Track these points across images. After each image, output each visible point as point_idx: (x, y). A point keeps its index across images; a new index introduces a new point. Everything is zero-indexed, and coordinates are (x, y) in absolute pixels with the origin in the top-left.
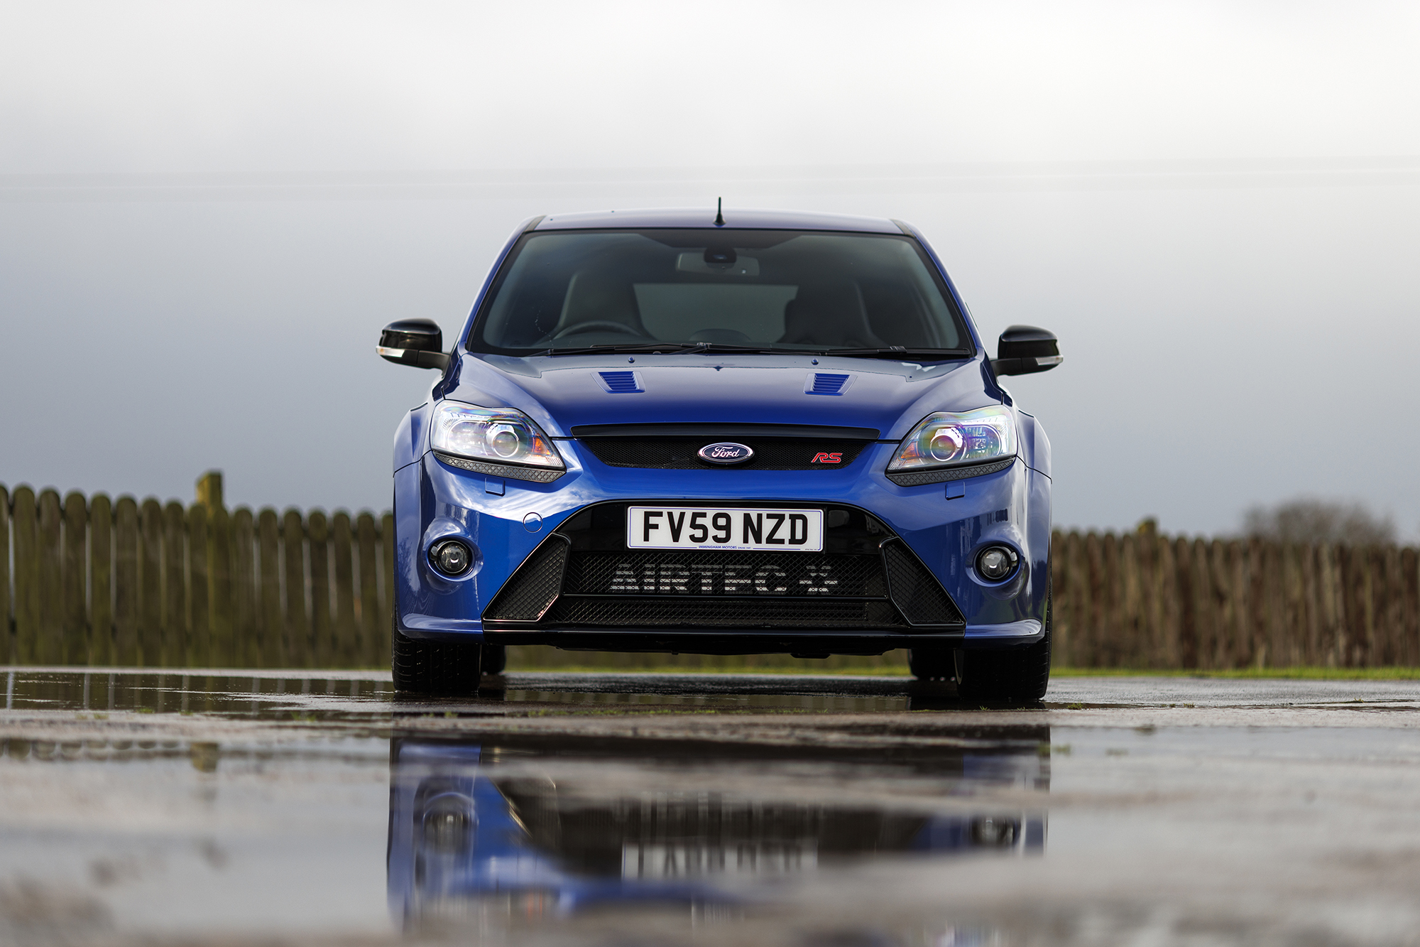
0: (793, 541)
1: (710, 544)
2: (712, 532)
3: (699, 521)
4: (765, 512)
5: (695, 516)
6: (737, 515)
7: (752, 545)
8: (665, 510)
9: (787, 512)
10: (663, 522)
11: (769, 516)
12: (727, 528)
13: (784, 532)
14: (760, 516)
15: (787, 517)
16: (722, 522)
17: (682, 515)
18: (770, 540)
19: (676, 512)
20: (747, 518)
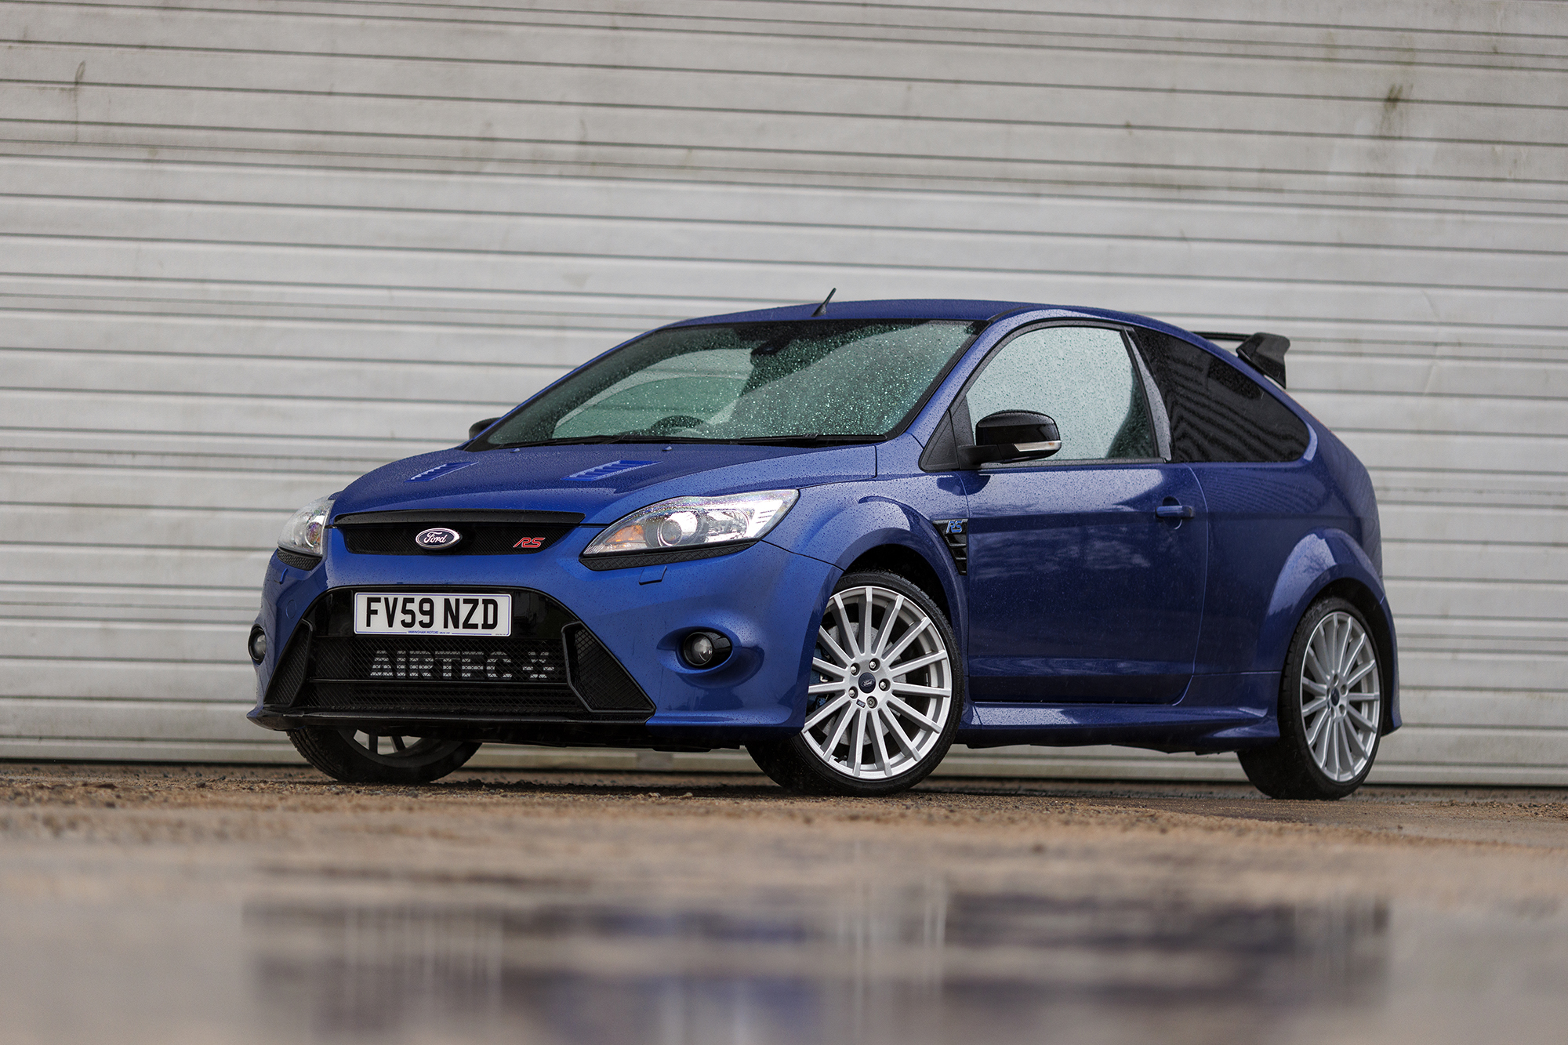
0: (486, 626)
1: (417, 629)
2: (419, 617)
3: (409, 606)
4: (462, 597)
5: (406, 601)
6: (439, 600)
7: (451, 631)
8: (382, 596)
9: (481, 597)
10: (380, 607)
11: (466, 601)
12: (431, 613)
13: (478, 618)
14: (457, 601)
15: (480, 602)
16: (427, 607)
17: (396, 600)
18: (466, 625)
19: (391, 597)
20: (447, 602)
